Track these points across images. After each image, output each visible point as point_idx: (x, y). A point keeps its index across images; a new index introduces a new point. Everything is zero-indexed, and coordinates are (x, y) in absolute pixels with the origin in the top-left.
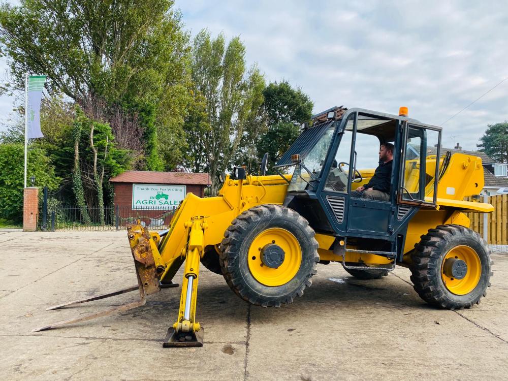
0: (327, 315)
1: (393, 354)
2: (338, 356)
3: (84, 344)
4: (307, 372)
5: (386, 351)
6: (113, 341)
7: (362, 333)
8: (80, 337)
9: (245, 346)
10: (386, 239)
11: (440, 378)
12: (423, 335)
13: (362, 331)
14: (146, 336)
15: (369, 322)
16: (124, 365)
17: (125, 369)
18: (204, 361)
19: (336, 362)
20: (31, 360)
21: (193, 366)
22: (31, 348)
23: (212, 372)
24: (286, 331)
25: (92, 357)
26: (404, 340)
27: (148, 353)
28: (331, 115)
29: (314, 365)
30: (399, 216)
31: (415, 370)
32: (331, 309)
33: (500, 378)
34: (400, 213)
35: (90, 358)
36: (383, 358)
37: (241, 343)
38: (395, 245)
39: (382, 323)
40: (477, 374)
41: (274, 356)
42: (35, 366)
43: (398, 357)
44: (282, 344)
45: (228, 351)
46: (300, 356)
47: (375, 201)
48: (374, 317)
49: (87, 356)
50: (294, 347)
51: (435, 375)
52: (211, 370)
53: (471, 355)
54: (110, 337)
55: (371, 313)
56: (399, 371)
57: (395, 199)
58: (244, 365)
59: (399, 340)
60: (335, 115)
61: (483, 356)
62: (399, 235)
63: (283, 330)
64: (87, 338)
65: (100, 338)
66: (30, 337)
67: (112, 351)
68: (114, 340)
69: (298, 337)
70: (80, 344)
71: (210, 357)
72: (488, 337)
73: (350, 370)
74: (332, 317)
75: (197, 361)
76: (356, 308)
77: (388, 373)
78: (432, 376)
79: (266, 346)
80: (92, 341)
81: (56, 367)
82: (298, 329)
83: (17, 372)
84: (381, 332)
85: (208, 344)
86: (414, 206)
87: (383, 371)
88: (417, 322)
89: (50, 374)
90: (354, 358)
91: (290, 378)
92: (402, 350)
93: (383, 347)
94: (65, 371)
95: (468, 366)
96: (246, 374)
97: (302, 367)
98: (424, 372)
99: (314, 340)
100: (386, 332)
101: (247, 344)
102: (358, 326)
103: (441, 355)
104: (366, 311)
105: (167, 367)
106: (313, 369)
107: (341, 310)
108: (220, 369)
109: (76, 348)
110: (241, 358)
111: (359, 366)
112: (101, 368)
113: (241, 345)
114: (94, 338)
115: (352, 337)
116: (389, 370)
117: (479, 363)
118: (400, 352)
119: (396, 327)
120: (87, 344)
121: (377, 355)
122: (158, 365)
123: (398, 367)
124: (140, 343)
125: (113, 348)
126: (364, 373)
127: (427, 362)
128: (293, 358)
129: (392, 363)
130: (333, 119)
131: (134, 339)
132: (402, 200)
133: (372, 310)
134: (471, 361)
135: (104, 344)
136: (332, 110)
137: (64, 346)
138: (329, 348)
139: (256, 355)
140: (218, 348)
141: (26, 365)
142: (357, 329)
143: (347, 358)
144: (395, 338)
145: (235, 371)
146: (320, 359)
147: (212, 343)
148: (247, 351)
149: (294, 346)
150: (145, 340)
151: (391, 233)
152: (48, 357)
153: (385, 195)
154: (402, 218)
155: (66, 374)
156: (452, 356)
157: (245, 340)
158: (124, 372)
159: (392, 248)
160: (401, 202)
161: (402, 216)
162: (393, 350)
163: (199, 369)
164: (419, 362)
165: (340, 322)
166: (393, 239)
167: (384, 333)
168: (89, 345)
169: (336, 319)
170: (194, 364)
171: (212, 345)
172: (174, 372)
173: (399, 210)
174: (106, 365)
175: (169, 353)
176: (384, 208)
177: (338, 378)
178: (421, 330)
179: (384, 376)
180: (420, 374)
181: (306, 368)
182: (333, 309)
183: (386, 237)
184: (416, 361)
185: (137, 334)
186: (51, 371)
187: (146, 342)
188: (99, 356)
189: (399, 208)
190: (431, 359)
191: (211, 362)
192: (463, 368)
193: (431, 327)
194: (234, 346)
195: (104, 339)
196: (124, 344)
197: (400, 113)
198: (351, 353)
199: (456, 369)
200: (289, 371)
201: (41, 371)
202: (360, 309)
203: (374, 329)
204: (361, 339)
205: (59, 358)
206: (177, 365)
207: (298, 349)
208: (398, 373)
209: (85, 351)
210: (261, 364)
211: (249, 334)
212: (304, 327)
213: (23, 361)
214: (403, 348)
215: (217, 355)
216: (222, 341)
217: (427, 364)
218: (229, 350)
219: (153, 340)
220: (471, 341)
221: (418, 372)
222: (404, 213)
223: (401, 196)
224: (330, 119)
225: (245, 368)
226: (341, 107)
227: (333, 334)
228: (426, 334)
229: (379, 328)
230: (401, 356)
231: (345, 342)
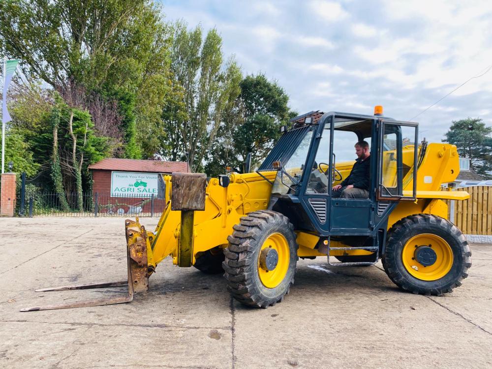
0: (308, 300)
1: (374, 338)
2: (321, 340)
3: (70, 329)
4: (293, 356)
5: (366, 335)
6: (99, 326)
7: (342, 319)
8: (66, 323)
9: (230, 332)
11: (420, 361)
12: (400, 320)
13: (343, 316)
14: (131, 322)
15: (349, 307)
16: (112, 351)
17: (113, 354)
18: (192, 346)
19: (320, 347)
20: (16, 346)
21: (181, 351)
22: (16, 334)
23: (200, 357)
24: (270, 317)
25: (78, 343)
26: (382, 325)
27: (135, 338)
29: (299, 350)
30: (379, 211)
31: (396, 354)
32: (312, 295)
33: (476, 361)
35: (77, 344)
36: (364, 342)
37: (227, 328)
38: (376, 240)
39: (361, 308)
40: (454, 358)
41: (260, 340)
42: (22, 352)
43: (379, 341)
44: (267, 329)
45: (215, 336)
46: (285, 341)
48: (353, 302)
49: (74, 342)
50: (278, 332)
51: (415, 358)
52: (200, 355)
53: (447, 339)
54: (96, 322)
55: (350, 299)
56: (380, 355)
57: (374, 196)
58: (231, 350)
59: (379, 325)
61: (458, 340)
62: (380, 229)
63: (267, 316)
64: (73, 324)
65: (86, 324)
66: (14, 322)
67: (99, 337)
68: (101, 325)
69: (282, 322)
70: (66, 330)
71: (197, 342)
72: (461, 322)
73: (333, 354)
74: (313, 303)
75: (185, 346)
76: (335, 294)
77: (370, 356)
78: (413, 360)
79: (251, 331)
80: (78, 326)
81: (43, 353)
82: (281, 315)
83: (4, 358)
84: (361, 317)
85: (195, 330)
86: (393, 202)
87: (365, 355)
88: (393, 307)
89: (37, 360)
90: (337, 343)
91: (277, 362)
92: (382, 334)
93: (363, 332)
94: (54, 357)
95: (445, 350)
96: (234, 359)
97: (288, 352)
98: (404, 355)
99: (297, 325)
100: (365, 317)
101: (233, 329)
102: (339, 311)
103: (419, 339)
104: (345, 297)
105: (156, 352)
106: (299, 353)
107: (321, 296)
108: (208, 354)
109: (62, 334)
110: (227, 344)
111: (342, 350)
112: (89, 353)
113: (227, 331)
114: (80, 324)
115: (333, 322)
116: (371, 354)
117: (455, 347)
118: (381, 336)
119: (374, 312)
120: (73, 329)
121: (358, 339)
122: (147, 350)
123: (380, 351)
124: (126, 329)
125: (100, 334)
126: (348, 357)
127: (406, 346)
128: (278, 343)
129: (373, 347)
131: (120, 325)
132: (381, 196)
133: (351, 296)
134: (447, 344)
135: (91, 329)
137: (50, 332)
138: (313, 333)
139: (243, 340)
140: (205, 333)
141: (12, 351)
142: (337, 315)
143: (330, 342)
144: (374, 322)
145: (223, 356)
146: (305, 344)
147: (198, 328)
148: (234, 336)
149: (279, 331)
150: (131, 325)
151: (372, 229)
152: (34, 343)
153: (364, 192)
154: (382, 213)
155: (54, 360)
156: (429, 340)
157: (230, 325)
158: (113, 358)
159: (374, 243)
160: (380, 198)
162: (373, 334)
163: (187, 354)
164: (399, 346)
165: (321, 307)
166: (374, 234)
167: (364, 318)
168: (76, 330)
169: (318, 305)
170: (182, 349)
171: (198, 330)
172: (163, 357)
173: (378, 206)
174: (93, 350)
175: (156, 338)
176: (364, 206)
177: (323, 362)
178: (398, 315)
179: (367, 359)
180: (401, 358)
181: (292, 352)
182: (314, 295)
183: (368, 233)
184: (396, 345)
185: (122, 320)
186: (37, 357)
187: (132, 327)
188: (86, 342)
189: (378, 204)
190: (409, 343)
191: (199, 347)
192: (441, 351)
193: (407, 312)
194: (220, 331)
195: (90, 325)
196: (111, 330)
198: (333, 338)
199: (434, 352)
200: (275, 355)
201: (28, 357)
202: (339, 295)
203: (354, 314)
204: (342, 324)
205: (45, 344)
206: (165, 350)
207: (282, 334)
208: (380, 357)
209: (71, 337)
210: (248, 349)
211: (233, 319)
212: (287, 313)
213: (8, 346)
214: (382, 333)
215: (204, 341)
216: (208, 326)
217: (406, 347)
219: (140, 325)
220: (446, 326)
221: (399, 355)
222: (384, 209)
223: (379, 193)
225: (233, 353)
227: (315, 319)
228: (403, 319)
229: (359, 313)
230: (382, 341)
231: (327, 327)
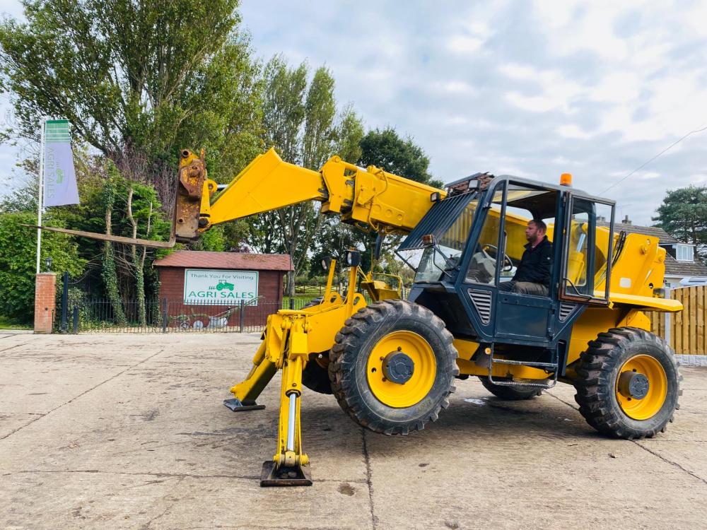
1: (559, 495)
2: (488, 497)
3: (156, 482)
4: (452, 517)
5: (549, 491)
6: (193, 479)
7: (515, 469)
8: (149, 473)
9: (367, 486)
10: (545, 345)
11: (622, 524)
12: (594, 472)
13: (516, 466)
14: (234, 473)
15: (524, 455)
16: (215, 508)
17: (217, 513)
18: (317, 503)
19: (487, 505)
20: (92, 502)
21: (303, 509)
22: (88, 487)
23: (330, 517)
24: (417, 467)
25: (170, 498)
26: (570, 478)
27: (242, 493)
28: (473, 184)
29: (460, 508)
30: (562, 315)
31: (589, 514)
33: (697, 524)
34: (562, 311)
35: (169, 500)
36: (547, 500)
37: (360, 481)
38: (555, 354)
39: (540, 456)
40: (667, 519)
41: (406, 497)
42: (100, 509)
43: (566, 498)
44: (415, 482)
45: (345, 491)
46: (441, 497)
47: (531, 296)
48: (530, 448)
49: (164, 498)
50: (431, 487)
51: (615, 520)
52: (329, 514)
53: (658, 496)
54: (188, 473)
55: (525, 444)
56: (569, 516)
57: (556, 293)
58: (370, 508)
59: (565, 477)
60: (478, 185)
61: (674, 498)
62: (560, 340)
63: (413, 466)
64: (159, 475)
65: (175, 475)
66: (83, 473)
67: (195, 491)
68: (195, 477)
69: (433, 474)
70: (151, 482)
71: (324, 499)
72: (678, 474)
73: (506, 514)
75: (309, 504)
76: (504, 437)
77: (555, 517)
78: (612, 522)
79: (393, 484)
80: (166, 478)
81: (127, 510)
82: (432, 464)
83: (78, 517)
84: (541, 467)
85: (319, 483)
86: (580, 303)
87: (548, 515)
88: (585, 455)
89: (121, 520)
90: (510, 500)
91: (431, 524)
92: (570, 490)
93: (545, 487)
94: (141, 516)
95: (656, 510)
96: (374, 519)
97: (445, 511)
98: (601, 516)
99: (455, 477)
100: (546, 468)
101: (369, 483)
102: (510, 459)
103: (621, 496)
104: (518, 441)
105: (272, 510)
106: (460, 513)
108: (339, 514)
109: (147, 487)
110: (364, 500)
111: (518, 510)
112: (186, 511)
113: (362, 484)
114: (168, 475)
115: (503, 474)
116: (556, 514)
117: (670, 506)
118: (568, 492)
119: (559, 461)
120: (160, 482)
121: (538, 495)
122: (259, 508)
123: (568, 511)
124: (229, 482)
125: (195, 487)
126: (525, 518)
127: (603, 504)
128: (432, 500)
129: (559, 506)
130: (476, 189)
131: (221, 476)
132: (565, 295)
133: (526, 440)
134: (658, 503)
135: (182, 482)
136: (475, 178)
137: (131, 485)
138: (476, 487)
139: (384, 496)
140: (333, 487)
141: (88, 508)
142: (509, 464)
143: (500, 499)
144: (559, 474)
145: (359, 516)
146: (467, 501)
147: (323, 481)
148: (371, 491)
149: (430, 485)
150: (235, 477)
151: (551, 338)
152: (113, 498)
153: (543, 288)
154: (565, 318)
155: (143, 519)
156: (634, 497)
157: (365, 477)
158: (217, 517)
159: (553, 357)
160: (563, 297)
161: (565, 316)
162: (559, 490)
163: (313, 513)
164: (593, 504)
165: (486, 455)
166: (553, 346)
167: (545, 469)
168: (165, 483)
169: (482, 452)
170: (305, 507)
171: (323, 483)
172: (281, 517)
173: (561, 309)
174: (191, 508)
175: (270, 494)
176: (542, 306)
177: (492, 523)
178: (592, 465)
179: (551, 521)
180: (596, 520)
181: (450, 512)
182: (475, 439)
183: (545, 344)
184: (589, 503)
185: (222, 470)
186: (121, 515)
187: (237, 480)
188: (179, 498)
189: (561, 305)
190: (608, 501)
191: (327, 504)
192: (650, 512)
193: (604, 461)
194: (352, 484)
195: (181, 477)
196: (210, 483)
197: (562, 181)
198: (504, 494)
199: (641, 512)
200: (428, 515)
201: (109, 516)
202: (510, 438)
203: (531, 464)
204: (515, 476)
205: (129, 499)
206: (283, 508)
207: (435, 489)
208: (568, 518)
209: (159, 491)
210: (392, 507)
211: (368, 469)
212: (440, 462)
213: (81, 503)
214: (570, 487)
215: (332, 496)
216: (336, 478)
217: (602, 506)
218: (347, 489)
219: (245, 477)
220: (658, 479)
221: (594, 516)
222: (568, 312)
223: (563, 291)
224: (471, 189)
225: (372, 512)
226: (485, 174)
227: (478, 470)
228: (598, 470)
229: (538, 462)
230: (570, 498)
231: (496, 480)
